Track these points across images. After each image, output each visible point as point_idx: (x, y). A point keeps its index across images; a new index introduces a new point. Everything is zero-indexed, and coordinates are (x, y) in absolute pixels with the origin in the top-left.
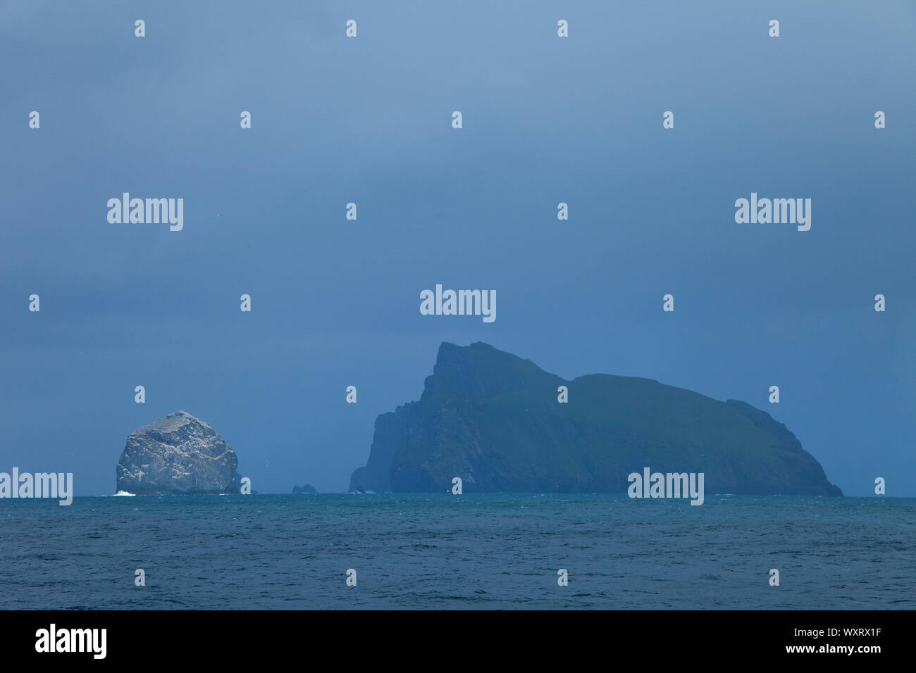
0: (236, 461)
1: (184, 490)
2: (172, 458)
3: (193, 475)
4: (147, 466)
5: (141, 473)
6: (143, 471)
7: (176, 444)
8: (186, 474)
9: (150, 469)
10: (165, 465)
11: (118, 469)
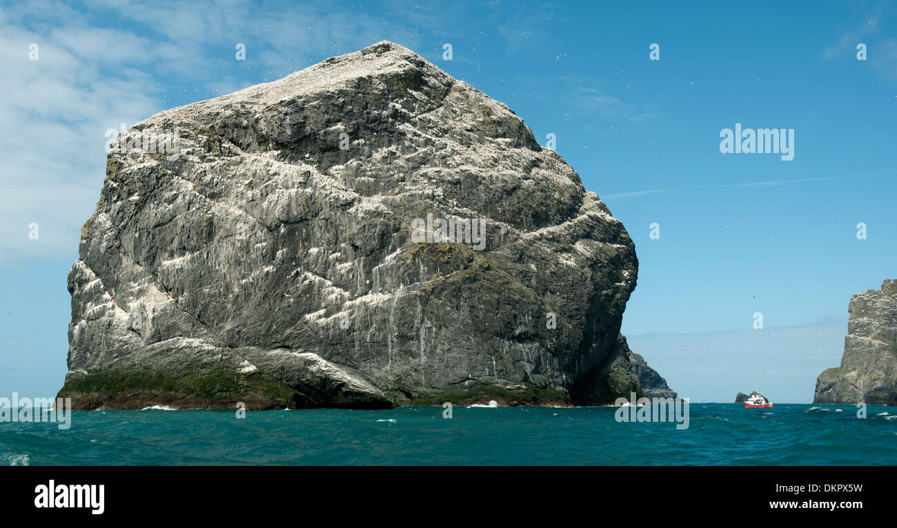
0: (629, 258)
1: (370, 389)
2: (302, 220)
3: (408, 301)
4: (178, 261)
5: (156, 300)
6: (166, 289)
7: (328, 152)
8: (375, 299)
9: (200, 276)
10: (269, 257)
11: (75, 282)
